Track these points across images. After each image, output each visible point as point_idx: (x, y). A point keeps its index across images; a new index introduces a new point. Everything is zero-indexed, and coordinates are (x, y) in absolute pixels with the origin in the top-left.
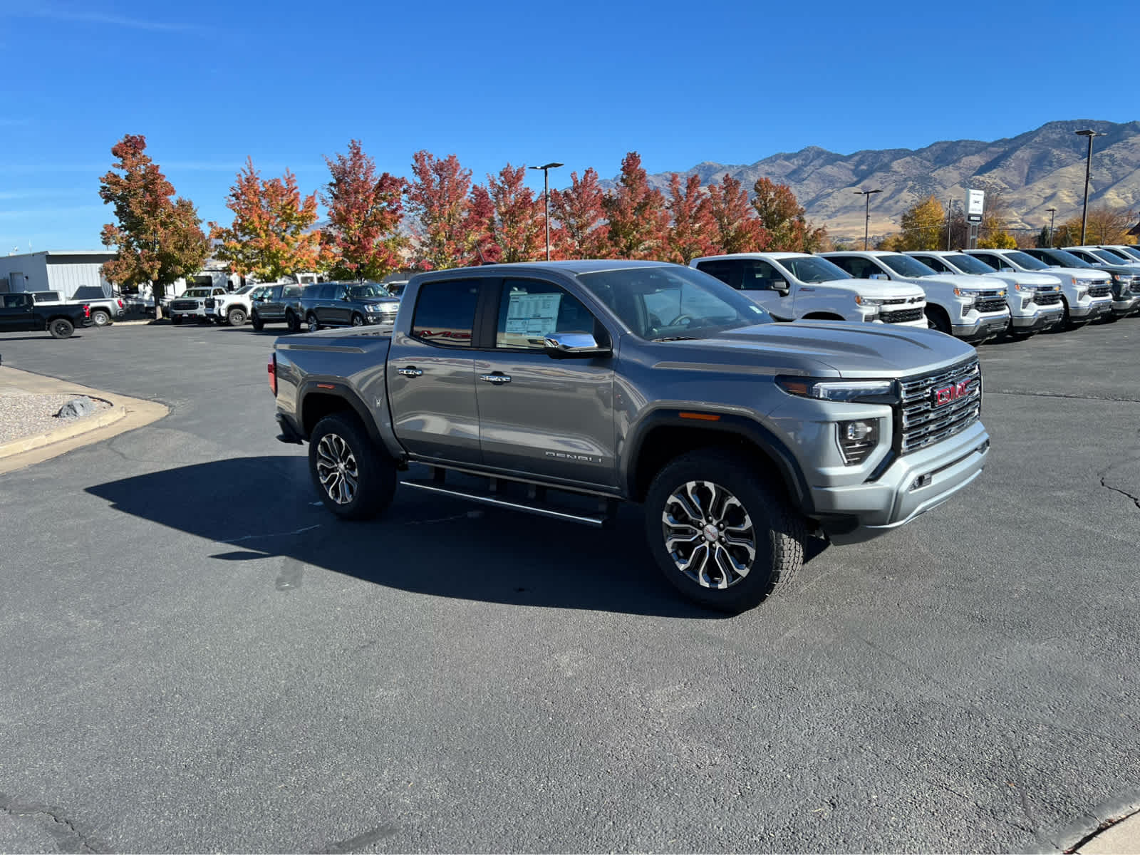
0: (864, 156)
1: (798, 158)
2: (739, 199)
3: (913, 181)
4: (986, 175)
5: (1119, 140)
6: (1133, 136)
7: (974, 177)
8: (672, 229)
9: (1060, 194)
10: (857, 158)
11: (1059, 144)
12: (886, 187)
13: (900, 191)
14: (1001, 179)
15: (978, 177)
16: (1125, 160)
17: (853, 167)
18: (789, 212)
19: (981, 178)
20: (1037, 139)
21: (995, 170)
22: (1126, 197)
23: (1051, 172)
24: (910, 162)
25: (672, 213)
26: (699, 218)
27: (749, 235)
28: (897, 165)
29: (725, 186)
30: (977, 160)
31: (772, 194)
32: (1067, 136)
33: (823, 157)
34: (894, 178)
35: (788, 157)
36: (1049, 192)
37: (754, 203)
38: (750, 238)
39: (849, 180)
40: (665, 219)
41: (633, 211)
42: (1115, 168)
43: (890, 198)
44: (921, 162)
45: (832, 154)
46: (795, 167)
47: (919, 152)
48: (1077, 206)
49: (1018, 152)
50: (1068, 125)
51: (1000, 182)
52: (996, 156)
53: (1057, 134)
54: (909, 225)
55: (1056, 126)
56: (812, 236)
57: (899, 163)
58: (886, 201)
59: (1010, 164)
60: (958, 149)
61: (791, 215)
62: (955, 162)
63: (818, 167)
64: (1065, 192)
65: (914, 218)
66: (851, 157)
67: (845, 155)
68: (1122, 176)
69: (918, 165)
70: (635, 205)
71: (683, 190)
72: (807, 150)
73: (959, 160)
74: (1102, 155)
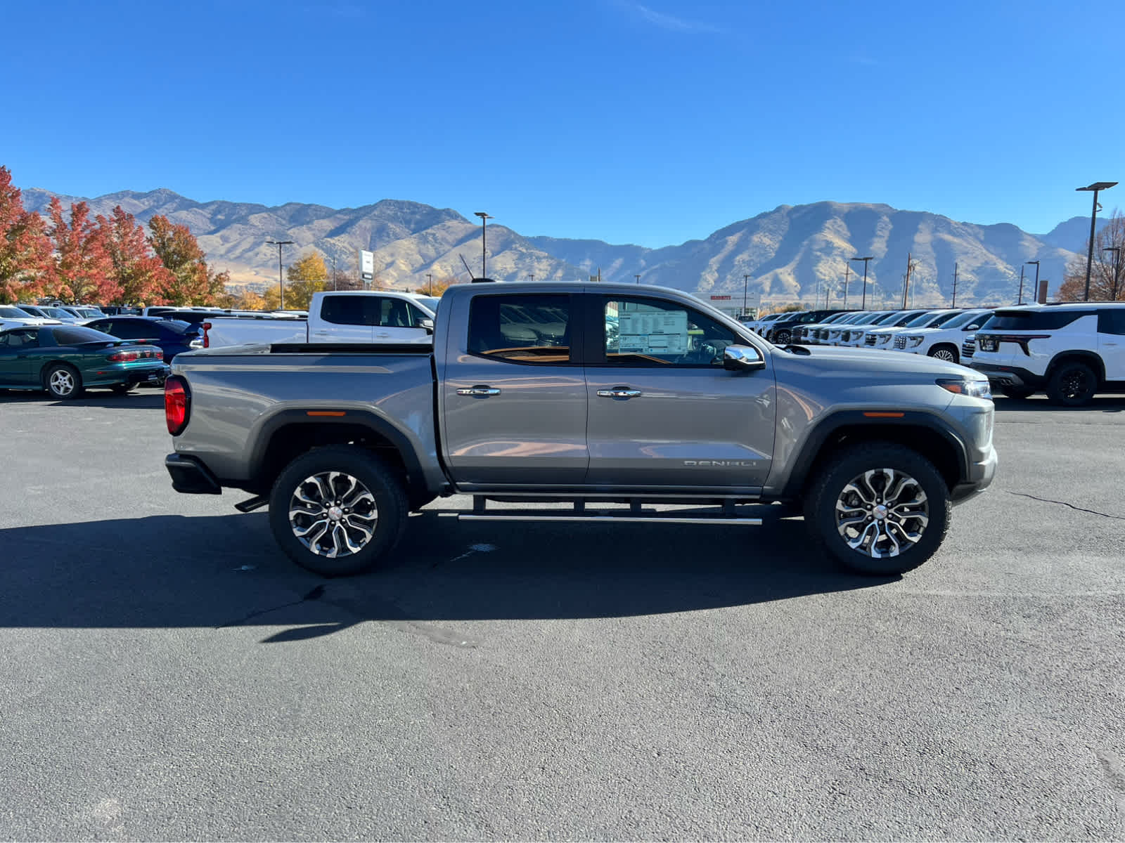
0: (221, 206)
1: (148, 198)
2: (135, 234)
3: (271, 236)
4: (336, 238)
5: (438, 223)
6: (449, 220)
7: (326, 239)
8: (55, 259)
9: (397, 262)
10: (213, 207)
11: (394, 219)
12: (245, 239)
13: (258, 244)
14: (349, 243)
15: (329, 239)
16: (444, 239)
17: (209, 216)
18: (192, 254)
19: (332, 241)
20: (376, 213)
21: (343, 235)
22: (447, 270)
23: (389, 242)
24: (266, 218)
25: (55, 241)
26: (90, 250)
27: (149, 274)
28: (254, 219)
29: (116, 218)
30: (328, 224)
31: (171, 234)
32: (399, 214)
33: (177, 200)
34: (252, 231)
35: (138, 196)
36: (389, 259)
37: (150, 240)
38: (150, 277)
39: (207, 228)
40: (47, 248)
41: (5, 234)
42: (437, 245)
43: (249, 250)
44: (276, 219)
45: (186, 200)
46: (146, 208)
47: (274, 210)
48: (411, 274)
49: (361, 222)
50: (400, 205)
51: (348, 246)
52: (343, 222)
53: (391, 211)
54: (295, 278)
55: (390, 204)
56: (216, 280)
57: (256, 218)
58: (247, 252)
59: (356, 231)
60: (309, 211)
61: (194, 257)
62: (308, 223)
63: (171, 211)
64: (402, 261)
65: (299, 271)
66: (207, 205)
67: (201, 202)
68: (442, 253)
69: (274, 221)
70: (8, 228)
71: (67, 218)
72: (159, 191)
73: (310, 222)
74: (427, 233)
